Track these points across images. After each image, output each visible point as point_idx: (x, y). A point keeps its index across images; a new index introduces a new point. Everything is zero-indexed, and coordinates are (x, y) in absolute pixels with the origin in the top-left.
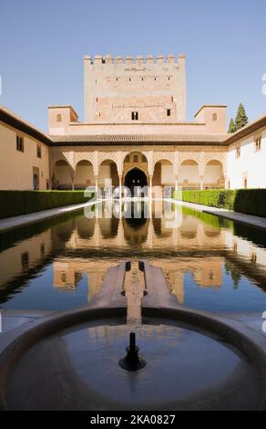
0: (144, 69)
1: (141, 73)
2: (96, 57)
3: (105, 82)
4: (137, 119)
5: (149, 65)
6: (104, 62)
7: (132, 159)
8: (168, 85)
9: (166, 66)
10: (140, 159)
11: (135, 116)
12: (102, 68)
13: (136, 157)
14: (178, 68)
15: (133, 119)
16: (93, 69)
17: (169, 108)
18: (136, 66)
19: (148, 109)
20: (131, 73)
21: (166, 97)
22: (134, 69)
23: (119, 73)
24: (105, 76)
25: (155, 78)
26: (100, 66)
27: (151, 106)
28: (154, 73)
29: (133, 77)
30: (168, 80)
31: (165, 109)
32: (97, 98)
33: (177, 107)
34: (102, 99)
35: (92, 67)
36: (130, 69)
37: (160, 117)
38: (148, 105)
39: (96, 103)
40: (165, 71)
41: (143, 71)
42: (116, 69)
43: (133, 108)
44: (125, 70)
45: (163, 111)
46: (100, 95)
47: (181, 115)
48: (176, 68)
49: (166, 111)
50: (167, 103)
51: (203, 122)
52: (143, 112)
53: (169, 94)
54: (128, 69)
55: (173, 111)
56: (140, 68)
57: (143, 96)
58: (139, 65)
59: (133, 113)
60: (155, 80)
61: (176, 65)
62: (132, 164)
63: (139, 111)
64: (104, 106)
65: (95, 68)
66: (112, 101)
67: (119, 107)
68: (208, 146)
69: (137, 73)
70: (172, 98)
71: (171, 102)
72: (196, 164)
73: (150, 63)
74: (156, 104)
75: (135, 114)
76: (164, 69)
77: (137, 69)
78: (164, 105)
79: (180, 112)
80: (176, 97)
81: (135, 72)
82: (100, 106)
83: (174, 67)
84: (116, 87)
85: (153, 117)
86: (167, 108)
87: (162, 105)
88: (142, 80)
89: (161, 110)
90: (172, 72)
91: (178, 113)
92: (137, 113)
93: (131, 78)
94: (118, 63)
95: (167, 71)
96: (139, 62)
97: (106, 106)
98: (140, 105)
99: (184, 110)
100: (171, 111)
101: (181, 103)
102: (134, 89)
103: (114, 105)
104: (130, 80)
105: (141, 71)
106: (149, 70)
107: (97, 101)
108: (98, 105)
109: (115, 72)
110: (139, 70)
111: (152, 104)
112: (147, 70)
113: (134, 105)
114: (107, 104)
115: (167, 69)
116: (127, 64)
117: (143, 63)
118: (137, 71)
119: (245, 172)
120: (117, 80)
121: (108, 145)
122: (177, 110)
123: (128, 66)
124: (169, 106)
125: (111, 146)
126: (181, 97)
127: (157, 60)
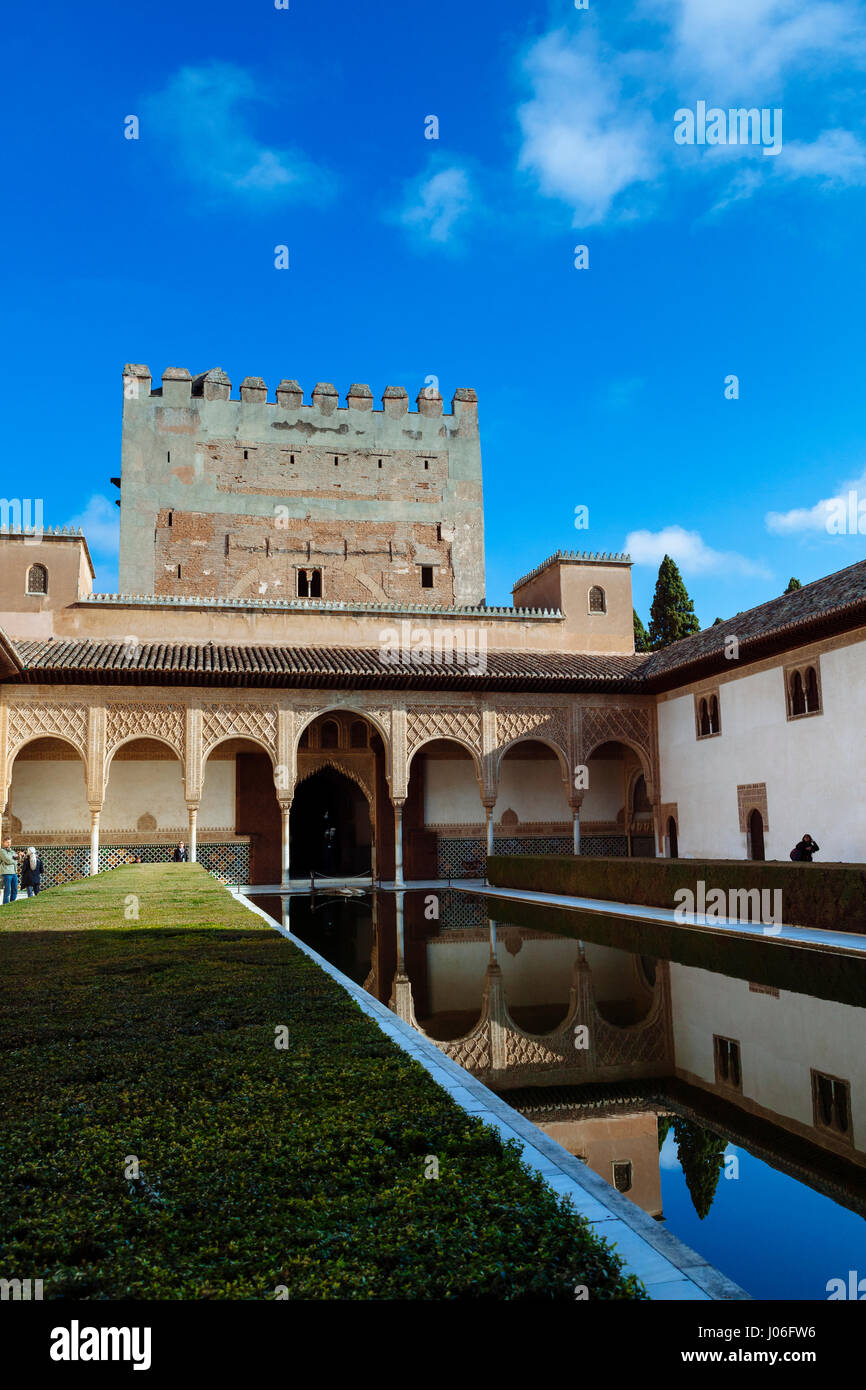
0: (342, 429)
1: (331, 441)
2: (173, 373)
3: (200, 459)
4: (317, 593)
5: (357, 415)
6: (198, 390)
8: (425, 486)
9: (414, 422)
10: (343, 739)
11: (310, 585)
14: (454, 433)
15: (303, 593)
16: (159, 411)
17: (427, 562)
18: (314, 415)
19: (355, 562)
20: (296, 438)
21: (418, 525)
22: (310, 428)
23: (255, 433)
24: (205, 440)
25: (380, 461)
26: (183, 405)
27: (369, 553)
28: (376, 442)
29: (305, 451)
30: (425, 471)
31: (417, 564)
32: (170, 514)
33: (455, 561)
34: (190, 518)
35: (153, 406)
36: (293, 422)
37: (399, 591)
38: (359, 549)
39: (165, 532)
40: (413, 440)
41: (338, 435)
42: (242, 421)
43: (300, 555)
44: (277, 425)
45: (407, 571)
46: (181, 504)
47: (466, 587)
48: (448, 432)
49: (418, 571)
50: (422, 546)
51: (559, 615)
52: (339, 572)
53: (427, 513)
54: (286, 423)
55: (443, 571)
56: (327, 423)
57: (339, 518)
58: (323, 414)
59: (302, 574)
60: (380, 466)
61: (450, 423)
62: (317, 756)
63: (325, 567)
64: (195, 543)
65: (164, 411)
66: (227, 529)
67: (255, 549)
68: (593, 696)
69: (317, 439)
70: (439, 529)
71: (435, 543)
72: (545, 758)
73: (360, 409)
74: (382, 547)
75: (309, 578)
76: (409, 432)
77: (316, 425)
78: (413, 552)
79: (465, 577)
80: (451, 527)
81: (310, 436)
82: (179, 542)
83: (443, 430)
84: (241, 480)
85: (375, 589)
86: (419, 562)
87: (406, 550)
88: (336, 464)
89: (401, 568)
90: (435, 444)
91: (458, 579)
92: (317, 574)
93: (296, 455)
94: (247, 401)
95: (419, 441)
96: (323, 405)
97: (203, 543)
98: (327, 547)
99: (478, 571)
100: (435, 571)
101: (467, 548)
102: (307, 493)
103: (232, 543)
104: (292, 461)
105: (334, 433)
106: (358, 433)
107: (170, 524)
108: (173, 538)
109: (237, 429)
110: (323, 430)
111: (371, 546)
112: (352, 432)
113: (304, 547)
114: (207, 537)
115: (420, 433)
116: (283, 405)
117: (335, 410)
118: (318, 433)
119: (755, 786)
120: (246, 457)
121: (242, 685)
122: (455, 569)
123: (286, 412)
124: (428, 555)
125: (251, 690)
126: (468, 527)
127: (386, 400)
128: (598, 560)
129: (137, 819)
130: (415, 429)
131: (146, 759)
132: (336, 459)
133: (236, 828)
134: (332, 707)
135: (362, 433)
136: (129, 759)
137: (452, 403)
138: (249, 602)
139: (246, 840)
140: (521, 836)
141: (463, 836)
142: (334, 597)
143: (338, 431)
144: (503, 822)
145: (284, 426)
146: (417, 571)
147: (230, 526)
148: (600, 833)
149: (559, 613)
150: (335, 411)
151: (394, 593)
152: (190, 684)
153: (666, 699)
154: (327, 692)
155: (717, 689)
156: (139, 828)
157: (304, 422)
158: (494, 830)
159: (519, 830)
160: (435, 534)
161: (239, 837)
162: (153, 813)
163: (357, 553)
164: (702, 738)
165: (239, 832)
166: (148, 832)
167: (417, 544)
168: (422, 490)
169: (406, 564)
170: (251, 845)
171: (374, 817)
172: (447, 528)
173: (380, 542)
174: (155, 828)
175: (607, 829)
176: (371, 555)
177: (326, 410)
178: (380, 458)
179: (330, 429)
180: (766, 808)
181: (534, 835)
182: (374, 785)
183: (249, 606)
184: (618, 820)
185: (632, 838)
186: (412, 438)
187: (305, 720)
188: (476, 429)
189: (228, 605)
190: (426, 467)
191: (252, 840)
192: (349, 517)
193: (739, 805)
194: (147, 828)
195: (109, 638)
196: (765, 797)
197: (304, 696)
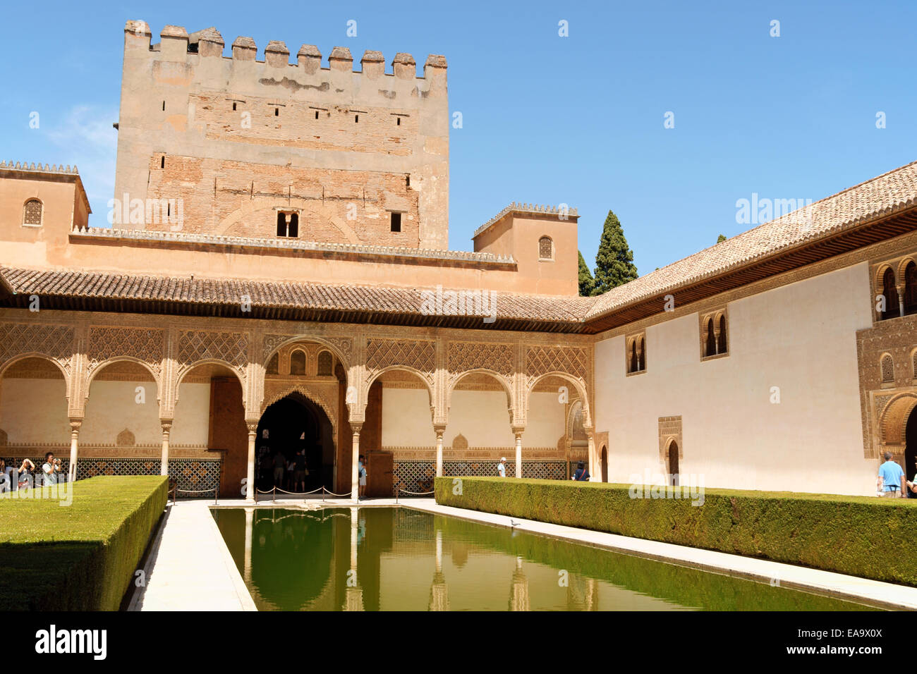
0: (324, 86)
1: (313, 97)
2: (172, 31)
3: (192, 109)
4: (294, 233)
5: (338, 75)
6: (193, 48)
7: (285, 366)
8: (397, 140)
9: (391, 84)
10: (312, 367)
11: (288, 225)
12: (188, 67)
13: (299, 357)
14: (425, 94)
15: (281, 232)
16: (157, 64)
17: (396, 208)
18: (298, 73)
19: (332, 206)
20: (283, 93)
21: (389, 175)
22: (294, 84)
23: (244, 87)
24: (197, 91)
25: (357, 117)
26: (179, 59)
27: (341, 198)
28: (354, 100)
29: (288, 105)
30: (397, 127)
31: (387, 211)
32: (163, 158)
33: (422, 208)
34: (181, 162)
35: (151, 60)
36: (278, 79)
37: (370, 234)
38: (334, 195)
39: (158, 173)
40: (388, 99)
41: (319, 92)
42: (232, 76)
43: (282, 198)
44: (264, 81)
45: (377, 216)
46: (173, 148)
47: (432, 233)
48: (420, 93)
49: (388, 217)
50: (392, 194)
51: (512, 261)
52: (315, 216)
53: (398, 166)
54: (273, 79)
55: (411, 218)
56: (309, 80)
57: (317, 165)
58: (307, 73)
59: (281, 216)
60: (357, 121)
61: (421, 85)
62: (285, 381)
63: (303, 210)
64: (185, 184)
65: (161, 64)
66: (215, 172)
67: (238, 192)
68: (537, 334)
69: (301, 95)
70: (408, 180)
71: (404, 191)
72: (493, 389)
73: (341, 70)
74: (356, 194)
75: (288, 219)
76: (385, 92)
77: (299, 82)
78: (383, 199)
79: (430, 223)
80: (419, 178)
81: (294, 92)
82: (170, 183)
83: (415, 91)
84: (229, 129)
85: (348, 232)
86: (389, 209)
87: (377, 197)
88: (317, 117)
89: (371, 213)
90: (406, 103)
91: (424, 225)
92: (295, 217)
93: (281, 109)
94: (238, 59)
95: (392, 100)
96: (307, 65)
97: (192, 185)
98: (306, 192)
99: (443, 219)
100: (403, 217)
101: (434, 197)
102: (289, 142)
103: (220, 187)
104: (277, 114)
105: (315, 89)
106: (338, 91)
107: (163, 167)
108: (166, 178)
109: (228, 83)
110: (306, 87)
111: (345, 192)
112: (332, 90)
113: (285, 190)
114: (197, 179)
115: (394, 93)
116: (270, 63)
117: (319, 69)
118: (302, 89)
119: (673, 419)
120: (235, 109)
121: (217, 315)
122: (422, 215)
123: (273, 69)
124: (397, 203)
125: (224, 320)
126: (434, 178)
127: (364, 64)
128: (548, 213)
129: (117, 434)
130: (390, 90)
131: (128, 380)
132: (317, 114)
133: (208, 446)
134: (299, 337)
135: (341, 91)
136: (111, 380)
137: (425, 67)
138: (229, 239)
139: (216, 456)
140: (470, 460)
141: (417, 459)
142: (308, 237)
143: (319, 88)
144: (454, 446)
145: (272, 82)
146: (386, 217)
147: (217, 170)
148: (542, 459)
149: (511, 259)
150: (318, 71)
151: (364, 236)
152: (169, 313)
153: (602, 339)
154: (293, 324)
155: (644, 331)
156: (118, 443)
157: (290, 78)
158: (444, 454)
159: (469, 454)
160: (405, 183)
161: (211, 454)
162: (133, 431)
163: (333, 198)
164: (631, 375)
165: (211, 449)
166: (126, 448)
167: (387, 192)
168: (394, 143)
169: (376, 209)
170: (221, 461)
171: (336, 438)
172: (415, 178)
173: (353, 189)
174: (133, 443)
175: (549, 455)
176: (346, 201)
177: (310, 70)
178: (356, 114)
179: (312, 86)
180: (681, 438)
181: (482, 459)
182: (336, 409)
183: (228, 243)
184: (559, 447)
185: (570, 463)
186: (387, 97)
187: (273, 349)
188: (445, 92)
189: (209, 242)
190: (399, 124)
191: (222, 456)
192: (326, 166)
193: (660, 436)
194: (126, 443)
195: (98, 268)
196: (681, 430)
197: (274, 326)
